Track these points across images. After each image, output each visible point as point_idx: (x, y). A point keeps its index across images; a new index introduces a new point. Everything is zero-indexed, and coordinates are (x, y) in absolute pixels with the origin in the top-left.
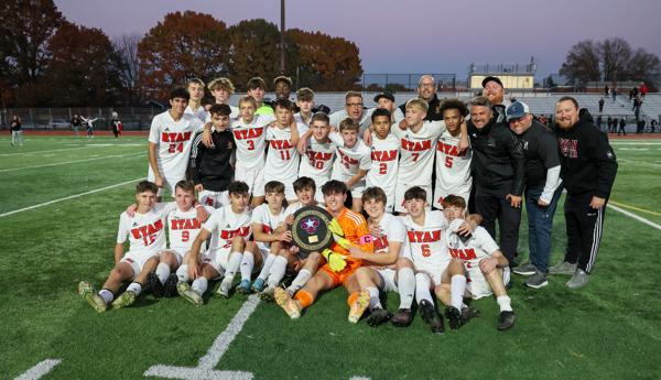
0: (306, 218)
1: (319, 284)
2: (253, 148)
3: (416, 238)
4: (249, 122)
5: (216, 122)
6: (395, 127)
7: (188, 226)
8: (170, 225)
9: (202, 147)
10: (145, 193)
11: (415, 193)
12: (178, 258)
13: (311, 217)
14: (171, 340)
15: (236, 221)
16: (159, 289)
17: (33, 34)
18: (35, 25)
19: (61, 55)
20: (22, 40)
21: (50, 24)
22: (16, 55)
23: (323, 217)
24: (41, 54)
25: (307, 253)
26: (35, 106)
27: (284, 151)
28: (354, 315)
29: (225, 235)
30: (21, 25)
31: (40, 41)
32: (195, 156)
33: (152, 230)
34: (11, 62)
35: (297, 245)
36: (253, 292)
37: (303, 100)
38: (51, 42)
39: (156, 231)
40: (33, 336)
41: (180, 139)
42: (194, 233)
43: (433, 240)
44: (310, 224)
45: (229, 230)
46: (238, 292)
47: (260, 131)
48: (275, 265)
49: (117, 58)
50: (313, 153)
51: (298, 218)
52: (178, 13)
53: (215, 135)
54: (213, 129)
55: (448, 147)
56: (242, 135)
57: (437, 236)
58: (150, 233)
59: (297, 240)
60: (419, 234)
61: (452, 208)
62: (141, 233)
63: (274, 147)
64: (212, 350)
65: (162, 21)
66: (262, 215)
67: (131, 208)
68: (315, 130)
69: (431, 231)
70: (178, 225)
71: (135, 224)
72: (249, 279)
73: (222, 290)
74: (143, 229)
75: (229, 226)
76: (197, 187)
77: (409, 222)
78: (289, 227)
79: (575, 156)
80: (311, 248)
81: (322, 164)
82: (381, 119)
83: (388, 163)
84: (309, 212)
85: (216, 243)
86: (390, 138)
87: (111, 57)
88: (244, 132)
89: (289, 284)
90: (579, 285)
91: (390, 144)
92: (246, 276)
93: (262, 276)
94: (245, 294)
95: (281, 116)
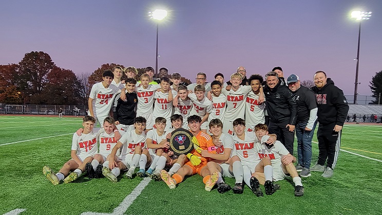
0: (178, 135)
1: (185, 172)
2: (147, 102)
3: (240, 147)
4: (146, 88)
5: (129, 87)
6: (224, 89)
7: (110, 141)
8: (100, 141)
9: (120, 101)
10: (88, 122)
11: (239, 122)
12: (104, 158)
13: (181, 135)
14: (97, 199)
15: (137, 139)
16: (92, 173)
17: (40, 72)
18: (42, 67)
19: (53, 81)
20: (35, 74)
21: (48, 67)
22: (32, 81)
23: (188, 135)
24: (43, 81)
25: (178, 155)
26: (39, 104)
27: (164, 104)
28: (209, 187)
29: (131, 146)
30: (35, 67)
31: (43, 75)
32: (116, 105)
33: (91, 143)
34: (29, 84)
35: (172, 151)
36: (146, 176)
37: (175, 79)
38: (48, 75)
39: (93, 144)
40: (12, 196)
41: (107, 97)
42: (113, 145)
43: (250, 148)
44: (180, 138)
45: (133, 143)
46: (138, 176)
47: (151, 93)
48: (159, 161)
49: (79, 83)
50: (181, 107)
51: (174, 135)
52: (108, 64)
53: (127, 95)
54: (126, 91)
55: (252, 100)
56: (141, 95)
57: (252, 145)
58: (89, 145)
59: (172, 147)
60: (242, 145)
61: (261, 130)
62: (84, 145)
63: (159, 102)
64: (122, 204)
65: (100, 67)
66: (153, 134)
67: (79, 131)
68: (181, 95)
69: (248, 143)
70: (104, 141)
71: (81, 140)
72: (144, 169)
73: (129, 174)
74: (86, 143)
75: (133, 141)
76: (116, 122)
77: (236, 138)
78: (168, 140)
79: (325, 103)
80: (180, 152)
81: (186, 111)
82: (216, 86)
83: (220, 109)
84: (180, 132)
85: (125, 151)
86: (221, 96)
87: (76, 83)
88: (143, 93)
89: (168, 171)
90: (329, 176)
91: (221, 99)
92: (142, 167)
93: (151, 167)
94: (142, 177)
95: (164, 86)
